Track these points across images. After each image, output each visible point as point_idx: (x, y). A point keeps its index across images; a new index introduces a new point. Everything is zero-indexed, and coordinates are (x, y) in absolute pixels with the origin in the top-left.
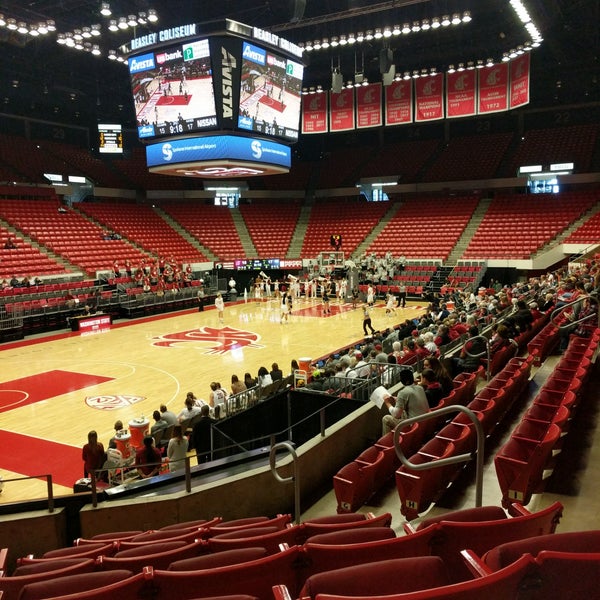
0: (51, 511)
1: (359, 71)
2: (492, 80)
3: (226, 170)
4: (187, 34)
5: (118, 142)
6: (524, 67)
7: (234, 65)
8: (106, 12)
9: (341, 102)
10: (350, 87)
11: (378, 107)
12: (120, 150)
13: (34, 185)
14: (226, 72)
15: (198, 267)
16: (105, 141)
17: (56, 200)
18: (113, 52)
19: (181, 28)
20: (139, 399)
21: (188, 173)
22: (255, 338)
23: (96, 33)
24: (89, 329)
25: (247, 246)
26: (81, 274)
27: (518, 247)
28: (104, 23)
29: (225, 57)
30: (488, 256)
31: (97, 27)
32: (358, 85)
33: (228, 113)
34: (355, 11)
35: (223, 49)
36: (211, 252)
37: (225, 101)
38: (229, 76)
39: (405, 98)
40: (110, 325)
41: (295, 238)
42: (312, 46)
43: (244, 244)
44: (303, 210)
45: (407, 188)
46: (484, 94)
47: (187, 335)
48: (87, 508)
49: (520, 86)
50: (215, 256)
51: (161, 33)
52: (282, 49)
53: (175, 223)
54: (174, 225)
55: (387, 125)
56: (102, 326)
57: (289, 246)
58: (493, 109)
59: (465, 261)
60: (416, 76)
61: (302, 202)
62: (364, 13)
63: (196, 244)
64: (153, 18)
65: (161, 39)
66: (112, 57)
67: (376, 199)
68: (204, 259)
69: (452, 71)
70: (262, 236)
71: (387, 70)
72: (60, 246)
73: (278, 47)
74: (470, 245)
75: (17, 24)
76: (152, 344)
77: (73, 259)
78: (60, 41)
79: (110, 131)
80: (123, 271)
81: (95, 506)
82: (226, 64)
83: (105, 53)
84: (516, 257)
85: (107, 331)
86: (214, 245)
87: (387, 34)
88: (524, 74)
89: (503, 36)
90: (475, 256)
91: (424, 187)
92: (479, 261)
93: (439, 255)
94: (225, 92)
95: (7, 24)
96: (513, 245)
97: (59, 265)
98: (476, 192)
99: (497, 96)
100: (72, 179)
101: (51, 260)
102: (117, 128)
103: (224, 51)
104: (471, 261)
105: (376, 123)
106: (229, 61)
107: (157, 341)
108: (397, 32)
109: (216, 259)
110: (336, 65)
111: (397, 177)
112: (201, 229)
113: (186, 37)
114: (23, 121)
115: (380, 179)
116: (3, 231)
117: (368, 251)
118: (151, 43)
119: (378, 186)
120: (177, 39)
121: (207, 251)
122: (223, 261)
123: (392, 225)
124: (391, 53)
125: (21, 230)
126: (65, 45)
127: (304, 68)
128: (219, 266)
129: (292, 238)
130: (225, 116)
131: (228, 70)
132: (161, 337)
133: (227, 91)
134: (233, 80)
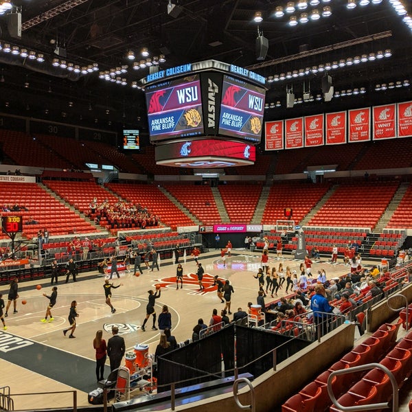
1: (307, 91)
3: (209, 163)
4: (185, 71)
5: (136, 142)
7: (217, 91)
8: (131, 57)
10: (300, 102)
12: (137, 147)
13: (79, 170)
14: (211, 96)
15: (189, 229)
16: (128, 141)
17: (93, 181)
18: (135, 83)
19: (182, 66)
21: (183, 165)
23: (124, 71)
25: (223, 214)
26: (107, 233)
28: (130, 64)
29: (211, 86)
30: (408, 226)
31: (126, 67)
33: (212, 124)
34: (304, 54)
35: (209, 80)
36: (197, 219)
37: (210, 115)
38: (213, 99)
41: (258, 209)
42: (273, 79)
43: (220, 213)
44: (263, 190)
45: (343, 174)
50: (200, 222)
51: (168, 70)
52: (251, 79)
53: (174, 198)
54: (172, 199)
57: (253, 215)
59: (389, 229)
60: (349, 94)
61: (264, 184)
62: (311, 54)
63: (187, 213)
64: (162, 60)
65: (168, 75)
66: (134, 86)
68: (192, 224)
70: (234, 207)
71: (327, 91)
73: (248, 78)
74: (393, 217)
75: (73, 67)
76: (153, 285)
77: (102, 222)
78: (102, 77)
79: (131, 135)
82: (212, 90)
83: (129, 83)
86: (200, 213)
90: (397, 226)
91: (356, 173)
92: (400, 230)
93: (368, 225)
94: (210, 110)
95: (68, 66)
97: (93, 226)
98: (397, 177)
100: (105, 167)
101: (87, 223)
102: (136, 132)
103: (210, 82)
104: (394, 230)
107: (157, 283)
108: (335, 67)
109: (200, 224)
110: (289, 88)
111: (336, 165)
112: (191, 202)
113: (184, 73)
114: (74, 128)
115: (322, 167)
116: (57, 202)
117: (312, 220)
118: (160, 77)
119: (320, 172)
120: (178, 74)
121: (194, 218)
122: (206, 225)
123: (331, 201)
124: (330, 78)
125: (69, 202)
126: (104, 79)
127: (266, 91)
128: (203, 228)
129: (255, 209)
130: (209, 126)
131: (212, 94)
132: (160, 280)
133: (212, 109)
134: (216, 101)
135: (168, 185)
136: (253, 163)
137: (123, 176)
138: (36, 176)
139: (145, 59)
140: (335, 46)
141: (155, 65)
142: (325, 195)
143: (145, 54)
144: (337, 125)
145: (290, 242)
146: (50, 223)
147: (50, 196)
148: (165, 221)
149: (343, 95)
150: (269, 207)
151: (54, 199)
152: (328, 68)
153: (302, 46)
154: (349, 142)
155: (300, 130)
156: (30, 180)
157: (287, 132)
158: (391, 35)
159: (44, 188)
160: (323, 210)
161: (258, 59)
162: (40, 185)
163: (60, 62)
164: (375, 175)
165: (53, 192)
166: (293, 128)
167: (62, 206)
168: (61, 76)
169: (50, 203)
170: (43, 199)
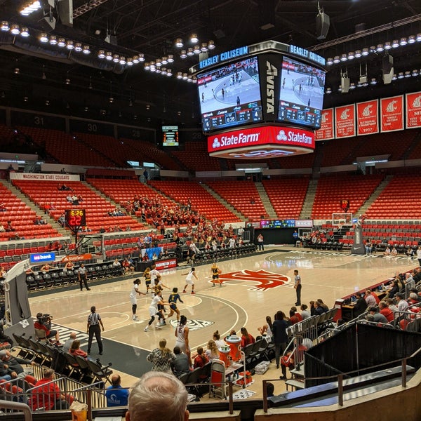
0: (231, 413)
1: (363, 74)
4: (241, 54)
5: (175, 138)
7: (276, 74)
8: (179, 45)
12: (177, 144)
13: (121, 169)
14: (269, 79)
15: (235, 225)
16: (167, 138)
17: (135, 179)
18: (181, 73)
19: (237, 49)
20: (209, 323)
21: (237, 156)
22: (287, 280)
23: (171, 60)
24: (162, 268)
25: (269, 209)
26: (154, 230)
28: (177, 53)
29: (270, 69)
31: (172, 56)
33: (271, 109)
34: (361, 34)
35: (268, 62)
36: (243, 215)
37: (269, 100)
38: (272, 82)
40: (176, 267)
41: (306, 204)
42: (332, 61)
43: (266, 209)
44: (311, 182)
47: (234, 275)
48: (259, 413)
50: (246, 218)
51: (222, 54)
52: (311, 60)
53: (216, 194)
54: (215, 196)
57: (302, 210)
60: (408, 76)
61: (311, 177)
62: (368, 34)
63: (231, 209)
64: (211, 47)
65: (222, 59)
66: (179, 77)
68: (237, 220)
70: (280, 202)
71: (388, 72)
73: (307, 59)
75: (119, 58)
76: (209, 281)
78: (147, 68)
79: (170, 131)
81: (266, 411)
82: (270, 74)
83: (175, 73)
86: (245, 209)
91: (411, 163)
94: (269, 94)
95: (114, 58)
97: (140, 224)
100: (146, 164)
101: (134, 220)
102: (175, 128)
103: (268, 64)
108: (395, 46)
109: (247, 220)
110: (344, 71)
111: (387, 156)
112: (235, 198)
113: (241, 56)
114: (113, 126)
115: (373, 157)
116: (102, 200)
117: (366, 213)
118: (214, 62)
119: (371, 163)
120: (233, 58)
121: (240, 214)
122: (252, 221)
123: (386, 193)
124: (391, 58)
125: (114, 200)
126: (149, 70)
127: (326, 74)
128: (249, 224)
129: (303, 204)
130: (268, 112)
131: (271, 77)
133: (270, 93)
134: (275, 85)
135: (210, 182)
136: (312, 151)
137: (164, 173)
138: (80, 174)
139: (193, 46)
140: (395, 24)
141: (204, 52)
142: (378, 186)
143: (194, 40)
144: (392, 110)
145: (344, 236)
146: (98, 221)
147: (95, 194)
148: (210, 218)
149: (401, 77)
150: (318, 201)
151: (99, 197)
152: (388, 47)
153: (359, 25)
154: (407, 128)
155: (351, 117)
156: (75, 178)
157: (338, 120)
159: (88, 186)
160: (378, 202)
161: (319, 38)
162: (84, 183)
163: (105, 54)
165: (97, 190)
166: (344, 116)
167: (108, 204)
168: (106, 69)
169: (95, 200)
170: (88, 197)
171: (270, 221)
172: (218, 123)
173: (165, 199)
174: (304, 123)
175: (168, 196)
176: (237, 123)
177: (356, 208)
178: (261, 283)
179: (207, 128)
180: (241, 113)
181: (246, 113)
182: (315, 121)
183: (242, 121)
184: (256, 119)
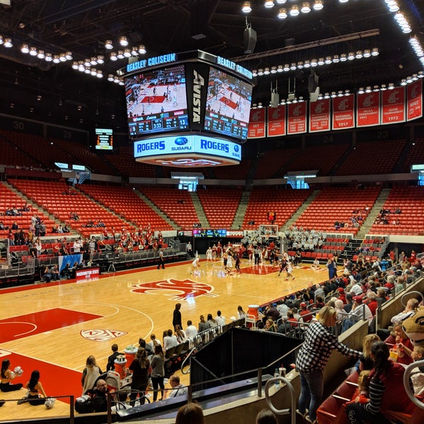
1: (292, 91)
2: (392, 99)
3: (193, 161)
4: (168, 61)
5: (109, 142)
6: (418, 90)
7: (202, 83)
8: (109, 46)
9: (275, 115)
10: (283, 104)
11: (303, 119)
12: (111, 148)
14: (196, 88)
15: (166, 233)
16: (100, 141)
17: (63, 182)
18: (112, 76)
19: (165, 56)
20: (122, 333)
21: (164, 163)
22: (209, 289)
23: (101, 61)
24: (83, 277)
25: (202, 219)
26: (79, 236)
27: (414, 226)
28: (106, 54)
29: (196, 78)
30: (390, 233)
31: (102, 57)
32: (289, 103)
33: (197, 118)
34: (290, 48)
35: (195, 71)
36: (175, 223)
37: (195, 109)
38: (199, 92)
39: (325, 112)
40: (100, 275)
41: (237, 214)
43: (199, 218)
44: (244, 194)
45: (324, 179)
46: (386, 110)
47: (158, 285)
49: (415, 104)
50: (178, 226)
51: (150, 60)
52: (238, 73)
53: (150, 201)
54: (148, 203)
55: (310, 132)
56: (92, 276)
57: (234, 220)
58: (393, 121)
59: (371, 235)
60: (334, 96)
61: (244, 189)
62: (297, 49)
63: (164, 217)
64: (143, 51)
65: (150, 65)
66: (111, 79)
67: (298, 187)
68: (170, 228)
69: (361, 92)
70: (213, 212)
71: (314, 91)
72: (64, 215)
73: (234, 71)
75: (45, 54)
76: (131, 291)
77: (73, 225)
78: (75, 67)
79: (104, 134)
80: (109, 235)
82: (197, 83)
83: (106, 76)
84: (413, 233)
85: (96, 279)
86: (178, 218)
87: (314, 64)
88: (418, 95)
89: (401, 67)
90: (379, 232)
91: (337, 179)
92: (382, 236)
93: (350, 231)
94: (195, 103)
95: (38, 53)
96: (410, 224)
98: (378, 183)
99: (396, 111)
100: (75, 167)
102: (110, 131)
103: (195, 73)
104: (376, 236)
105: (302, 130)
106: (199, 80)
107: (135, 288)
108: (321, 63)
109: (178, 229)
110: (274, 87)
111: (316, 171)
112: (169, 206)
113: (168, 63)
114: (42, 125)
115: (303, 172)
116: (23, 203)
118: (142, 67)
119: (301, 177)
120: (161, 64)
121: (173, 222)
122: (185, 230)
124: (317, 78)
125: (36, 203)
126: (78, 70)
127: (253, 88)
128: (181, 233)
129: (235, 215)
130: (194, 121)
131: (198, 87)
132: (138, 285)
133: (197, 102)
134: (201, 94)
135: (143, 188)
136: (238, 163)
137: (95, 177)
139: (123, 49)
140: (321, 42)
141: (134, 56)
143: (124, 43)
147: (15, 195)
151: (20, 199)
153: (288, 40)
158: (378, 33)
159: (9, 187)
161: (246, 52)
162: (5, 184)
163: (29, 49)
164: (356, 181)
165: (19, 191)
168: (30, 64)
169: (16, 203)
170: (8, 198)
171: (202, 231)
172: (145, 129)
173: (94, 205)
174: (230, 135)
175: (97, 201)
176: (163, 130)
177: (283, 220)
178: (183, 292)
179: (134, 133)
180: (167, 120)
181: (173, 120)
182: (241, 133)
183: (169, 128)
184: (182, 127)
